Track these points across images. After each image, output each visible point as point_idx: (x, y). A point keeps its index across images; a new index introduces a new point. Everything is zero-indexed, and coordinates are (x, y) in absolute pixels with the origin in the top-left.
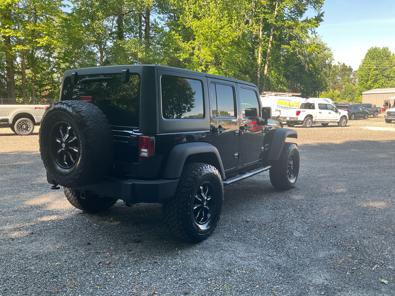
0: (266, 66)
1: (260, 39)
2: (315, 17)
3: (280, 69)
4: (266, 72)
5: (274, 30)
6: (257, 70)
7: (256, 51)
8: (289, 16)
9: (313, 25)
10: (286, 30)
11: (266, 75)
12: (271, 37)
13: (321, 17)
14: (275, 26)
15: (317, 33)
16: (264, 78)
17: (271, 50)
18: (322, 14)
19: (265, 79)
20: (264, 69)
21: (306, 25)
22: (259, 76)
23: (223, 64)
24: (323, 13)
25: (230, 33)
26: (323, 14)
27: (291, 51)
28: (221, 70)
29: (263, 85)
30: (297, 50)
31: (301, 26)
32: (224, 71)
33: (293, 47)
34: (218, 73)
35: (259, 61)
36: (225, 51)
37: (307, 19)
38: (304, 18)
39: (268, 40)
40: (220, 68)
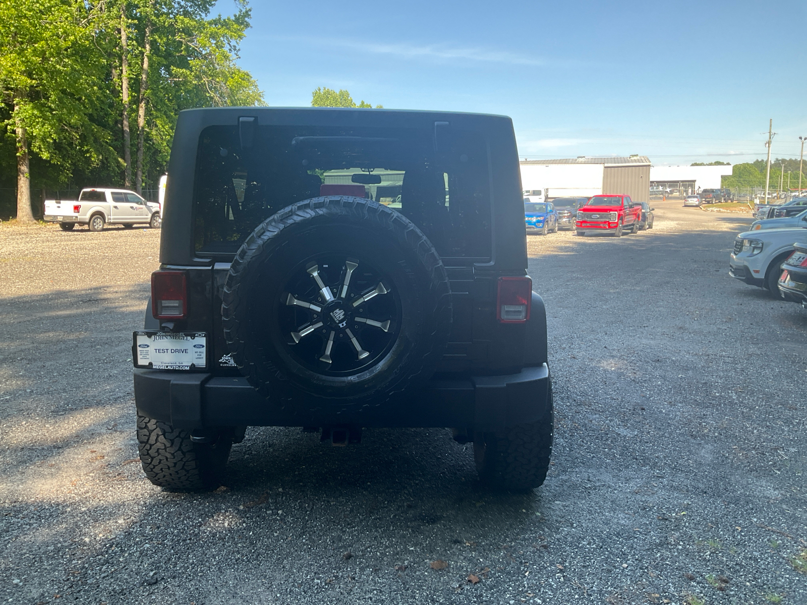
0: (140, 109)
1: (121, 47)
2: (235, 16)
3: (172, 116)
4: (142, 122)
5: (152, 32)
6: (121, 115)
7: (115, 72)
8: (182, 7)
9: (235, 32)
10: (180, 36)
11: (143, 128)
12: (148, 46)
13: (246, 19)
14: (154, 24)
15: (239, 50)
16: (138, 134)
17: (147, 74)
18: (247, 12)
19: (142, 138)
20: (138, 116)
21: (221, 31)
22: (127, 129)
23: (53, 97)
24: (250, 10)
25: (68, 27)
26: (249, 13)
27: (194, 82)
28: (47, 111)
29: (138, 150)
30: (205, 79)
31: (212, 33)
32: (54, 112)
33: (195, 73)
34: (41, 117)
35: (125, 97)
36: (58, 66)
37: (220, 19)
38: (213, 15)
39: (142, 53)
40: (43, 105)
